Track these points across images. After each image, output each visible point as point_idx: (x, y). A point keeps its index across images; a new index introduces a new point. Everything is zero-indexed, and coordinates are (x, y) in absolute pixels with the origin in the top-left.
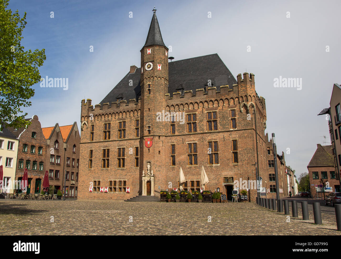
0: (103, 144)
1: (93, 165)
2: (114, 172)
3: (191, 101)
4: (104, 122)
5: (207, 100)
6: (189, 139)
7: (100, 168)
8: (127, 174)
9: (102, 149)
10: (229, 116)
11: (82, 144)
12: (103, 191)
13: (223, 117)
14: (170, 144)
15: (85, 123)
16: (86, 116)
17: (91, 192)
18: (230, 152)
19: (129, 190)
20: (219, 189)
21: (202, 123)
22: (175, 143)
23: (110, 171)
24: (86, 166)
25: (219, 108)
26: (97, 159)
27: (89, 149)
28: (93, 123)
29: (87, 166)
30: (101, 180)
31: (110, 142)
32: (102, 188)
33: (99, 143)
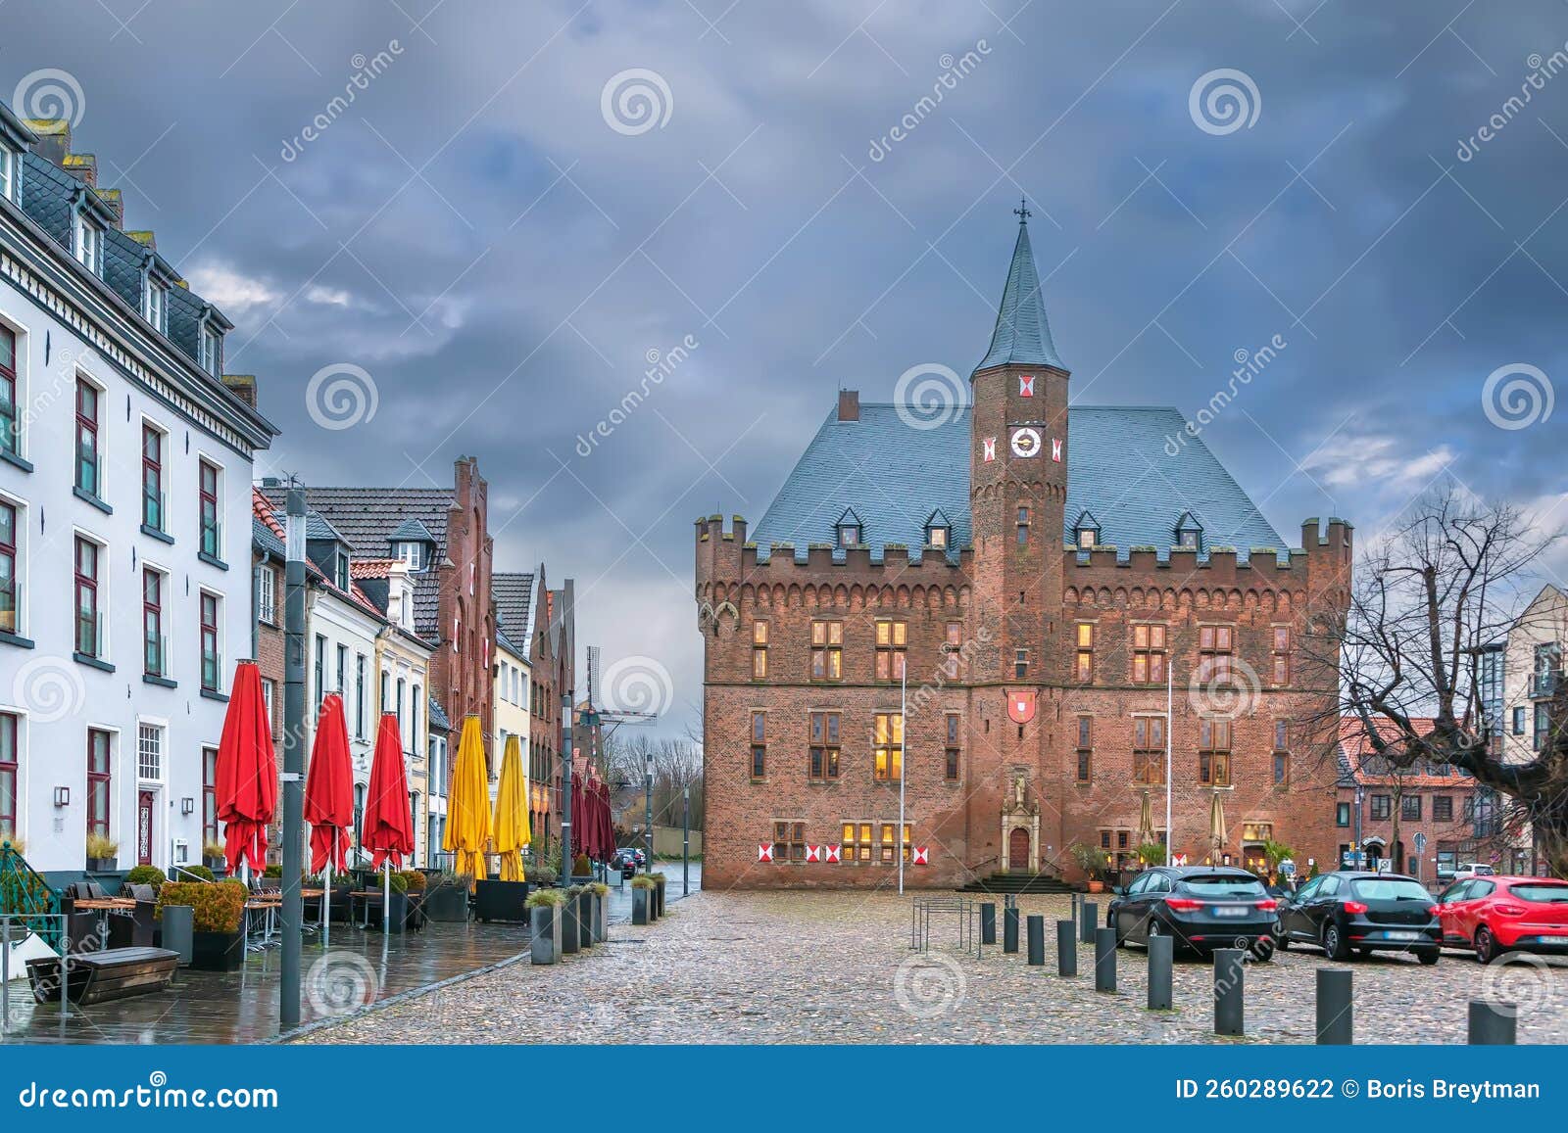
0: (811, 695)
1: (771, 764)
2: (860, 795)
3: (1152, 584)
4: (813, 615)
5: (1207, 585)
6: (1142, 704)
7: (803, 779)
8: (914, 804)
9: (809, 710)
10: (1270, 646)
11: (714, 688)
12: (818, 857)
13: (1251, 646)
14: (1076, 714)
15: (726, 609)
16: (734, 584)
17: (766, 859)
18: (1268, 753)
19: (925, 855)
20: (1230, 856)
21: (1186, 658)
22: (1094, 714)
23: (844, 791)
24: (737, 768)
25: (1243, 616)
26: (789, 746)
27: (750, 709)
28: (762, 613)
29: (745, 769)
30: (807, 821)
31: (845, 692)
32: (813, 849)
33: (794, 690)
